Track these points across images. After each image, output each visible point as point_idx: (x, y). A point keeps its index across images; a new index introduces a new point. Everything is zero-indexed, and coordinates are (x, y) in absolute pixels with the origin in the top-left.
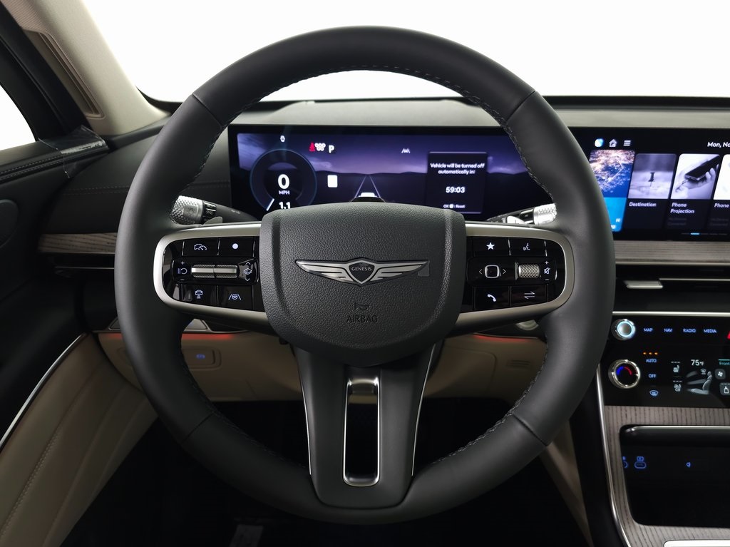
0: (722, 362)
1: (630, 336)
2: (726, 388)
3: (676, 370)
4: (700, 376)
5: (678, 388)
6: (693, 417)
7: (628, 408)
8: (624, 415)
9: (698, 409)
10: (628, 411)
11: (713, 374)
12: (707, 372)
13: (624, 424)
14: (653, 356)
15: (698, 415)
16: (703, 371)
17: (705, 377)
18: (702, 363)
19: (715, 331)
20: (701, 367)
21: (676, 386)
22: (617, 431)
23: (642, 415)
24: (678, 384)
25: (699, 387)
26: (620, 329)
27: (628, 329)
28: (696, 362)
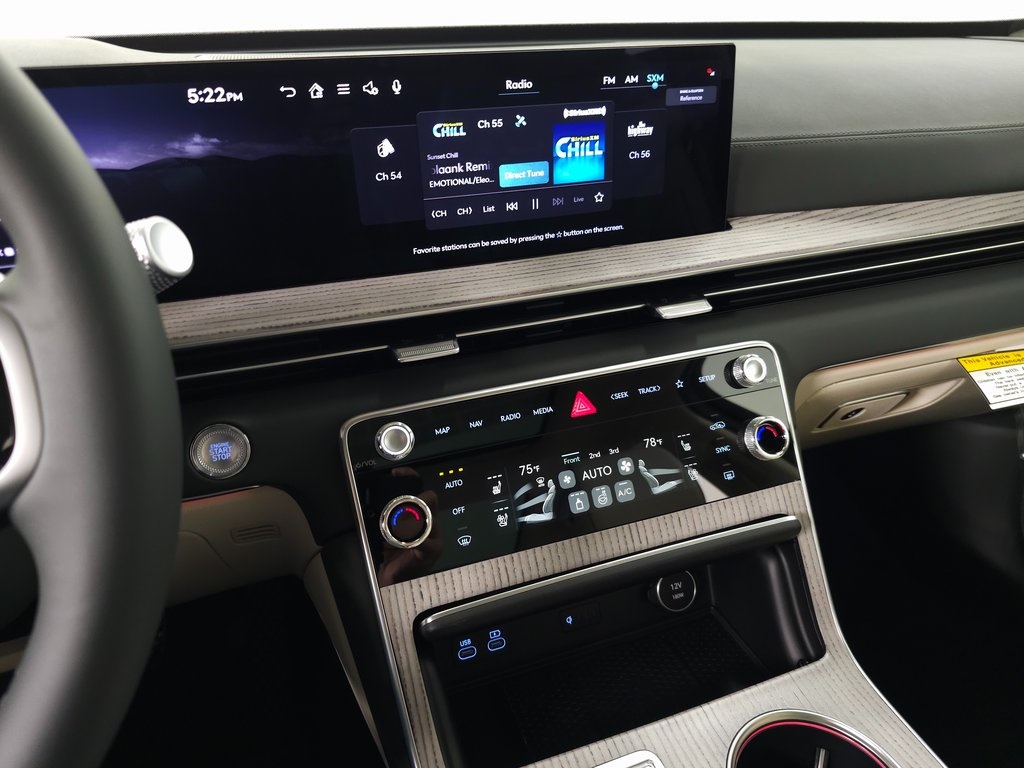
0: (569, 458)
1: (407, 449)
2: (579, 501)
3: (496, 490)
4: (537, 491)
5: (502, 521)
6: (533, 565)
7: (422, 580)
8: (417, 595)
9: (538, 549)
10: (424, 585)
11: (556, 483)
12: (546, 482)
13: (419, 611)
14: (456, 476)
15: (540, 559)
16: (541, 482)
17: (545, 490)
18: (537, 468)
19: (551, 409)
20: (536, 475)
21: (500, 518)
22: (408, 628)
23: (449, 586)
24: (502, 513)
25: (537, 509)
26: (385, 444)
27: (398, 439)
28: (527, 468)
